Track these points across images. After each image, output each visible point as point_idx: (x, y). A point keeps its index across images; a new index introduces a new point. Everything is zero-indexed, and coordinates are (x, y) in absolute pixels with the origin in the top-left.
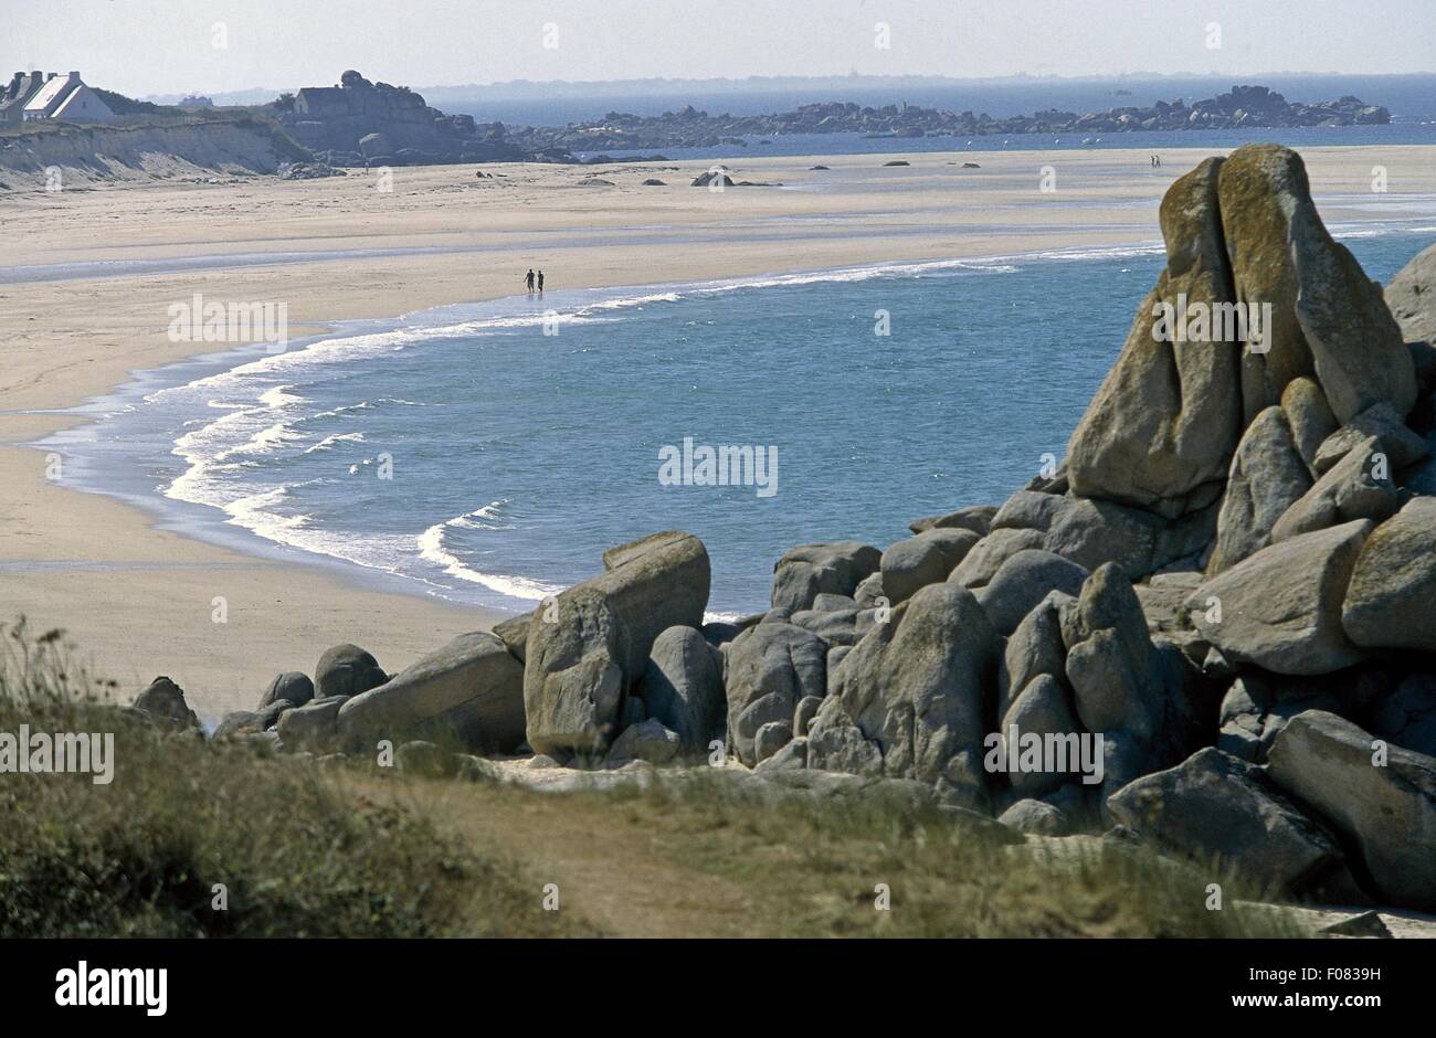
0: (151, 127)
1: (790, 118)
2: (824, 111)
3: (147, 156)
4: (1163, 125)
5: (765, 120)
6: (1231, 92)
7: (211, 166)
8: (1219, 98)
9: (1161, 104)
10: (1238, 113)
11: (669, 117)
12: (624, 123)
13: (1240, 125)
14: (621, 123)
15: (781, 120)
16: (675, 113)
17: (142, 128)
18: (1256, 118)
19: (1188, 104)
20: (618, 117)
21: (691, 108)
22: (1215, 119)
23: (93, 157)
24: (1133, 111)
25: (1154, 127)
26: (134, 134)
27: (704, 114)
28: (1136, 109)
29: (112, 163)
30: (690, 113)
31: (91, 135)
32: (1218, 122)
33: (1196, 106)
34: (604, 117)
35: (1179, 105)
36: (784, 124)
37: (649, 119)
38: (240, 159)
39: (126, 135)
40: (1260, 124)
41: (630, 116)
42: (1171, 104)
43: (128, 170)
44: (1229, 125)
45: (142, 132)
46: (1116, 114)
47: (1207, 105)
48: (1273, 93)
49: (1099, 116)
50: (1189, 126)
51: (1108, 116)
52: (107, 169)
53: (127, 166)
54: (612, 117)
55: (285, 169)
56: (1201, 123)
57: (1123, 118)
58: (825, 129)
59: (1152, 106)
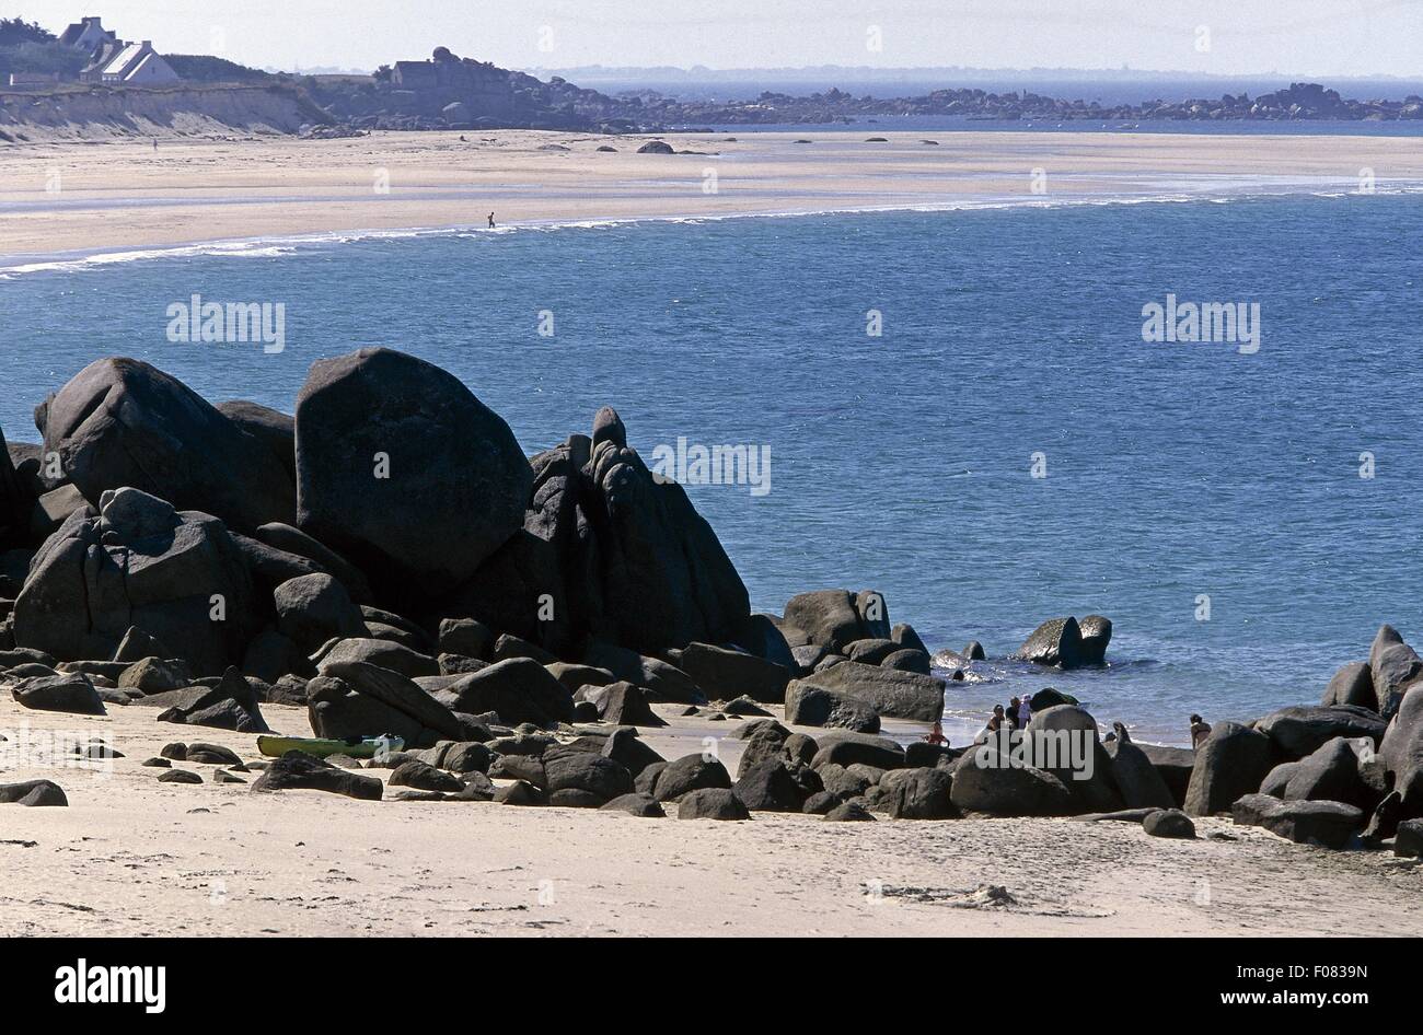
0: (186, 90)
1: (920, 101)
2: (950, 95)
3: (178, 115)
4: (1228, 115)
5: (899, 102)
6: (1288, 89)
7: (239, 125)
8: (1278, 93)
9: (1227, 98)
10: (1294, 106)
11: (817, 98)
12: (776, 102)
13: (1294, 117)
14: (774, 102)
15: (912, 103)
16: (822, 94)
17: (177, 91)
18: (1309, 112)
19: (1251, 98)
20: (772, 96)
21: (836, 90)
22: (1273, 112)
23: (123, 115)
24: (1204, 103)
25: (1219, 117)
26: (171, 96)
27: (848, 95)
28: (1205, 101)
29: (137, 120)
30: (836, 95)
31: (124, 96)
32: (1275, 115)
33: (1259, 99)
34: (759, 96)
35: (1244, 98)
36: (914, 106)
37: (800, 99)
38: (269, 120)
39: (162, 97)
40: (1310, 117)
41: (782, 96)
42: (1236, 98)
43: (154, 127)
44: (1286, 116)
45: (179, 95)
46: (1188, 105)
47: (1268, 99)
48: (1330, 91)
49: (1173, 106)
50: (1250, 116)
51: (1181, 106)
52: (134, 126)
53: (155, 123)
54: (767, 96)
55: (306, 130)
56: (1260, 115)
57: (1194, 108)
58: (951, 112)
59: (1220, 99)
